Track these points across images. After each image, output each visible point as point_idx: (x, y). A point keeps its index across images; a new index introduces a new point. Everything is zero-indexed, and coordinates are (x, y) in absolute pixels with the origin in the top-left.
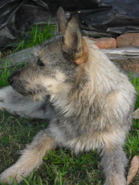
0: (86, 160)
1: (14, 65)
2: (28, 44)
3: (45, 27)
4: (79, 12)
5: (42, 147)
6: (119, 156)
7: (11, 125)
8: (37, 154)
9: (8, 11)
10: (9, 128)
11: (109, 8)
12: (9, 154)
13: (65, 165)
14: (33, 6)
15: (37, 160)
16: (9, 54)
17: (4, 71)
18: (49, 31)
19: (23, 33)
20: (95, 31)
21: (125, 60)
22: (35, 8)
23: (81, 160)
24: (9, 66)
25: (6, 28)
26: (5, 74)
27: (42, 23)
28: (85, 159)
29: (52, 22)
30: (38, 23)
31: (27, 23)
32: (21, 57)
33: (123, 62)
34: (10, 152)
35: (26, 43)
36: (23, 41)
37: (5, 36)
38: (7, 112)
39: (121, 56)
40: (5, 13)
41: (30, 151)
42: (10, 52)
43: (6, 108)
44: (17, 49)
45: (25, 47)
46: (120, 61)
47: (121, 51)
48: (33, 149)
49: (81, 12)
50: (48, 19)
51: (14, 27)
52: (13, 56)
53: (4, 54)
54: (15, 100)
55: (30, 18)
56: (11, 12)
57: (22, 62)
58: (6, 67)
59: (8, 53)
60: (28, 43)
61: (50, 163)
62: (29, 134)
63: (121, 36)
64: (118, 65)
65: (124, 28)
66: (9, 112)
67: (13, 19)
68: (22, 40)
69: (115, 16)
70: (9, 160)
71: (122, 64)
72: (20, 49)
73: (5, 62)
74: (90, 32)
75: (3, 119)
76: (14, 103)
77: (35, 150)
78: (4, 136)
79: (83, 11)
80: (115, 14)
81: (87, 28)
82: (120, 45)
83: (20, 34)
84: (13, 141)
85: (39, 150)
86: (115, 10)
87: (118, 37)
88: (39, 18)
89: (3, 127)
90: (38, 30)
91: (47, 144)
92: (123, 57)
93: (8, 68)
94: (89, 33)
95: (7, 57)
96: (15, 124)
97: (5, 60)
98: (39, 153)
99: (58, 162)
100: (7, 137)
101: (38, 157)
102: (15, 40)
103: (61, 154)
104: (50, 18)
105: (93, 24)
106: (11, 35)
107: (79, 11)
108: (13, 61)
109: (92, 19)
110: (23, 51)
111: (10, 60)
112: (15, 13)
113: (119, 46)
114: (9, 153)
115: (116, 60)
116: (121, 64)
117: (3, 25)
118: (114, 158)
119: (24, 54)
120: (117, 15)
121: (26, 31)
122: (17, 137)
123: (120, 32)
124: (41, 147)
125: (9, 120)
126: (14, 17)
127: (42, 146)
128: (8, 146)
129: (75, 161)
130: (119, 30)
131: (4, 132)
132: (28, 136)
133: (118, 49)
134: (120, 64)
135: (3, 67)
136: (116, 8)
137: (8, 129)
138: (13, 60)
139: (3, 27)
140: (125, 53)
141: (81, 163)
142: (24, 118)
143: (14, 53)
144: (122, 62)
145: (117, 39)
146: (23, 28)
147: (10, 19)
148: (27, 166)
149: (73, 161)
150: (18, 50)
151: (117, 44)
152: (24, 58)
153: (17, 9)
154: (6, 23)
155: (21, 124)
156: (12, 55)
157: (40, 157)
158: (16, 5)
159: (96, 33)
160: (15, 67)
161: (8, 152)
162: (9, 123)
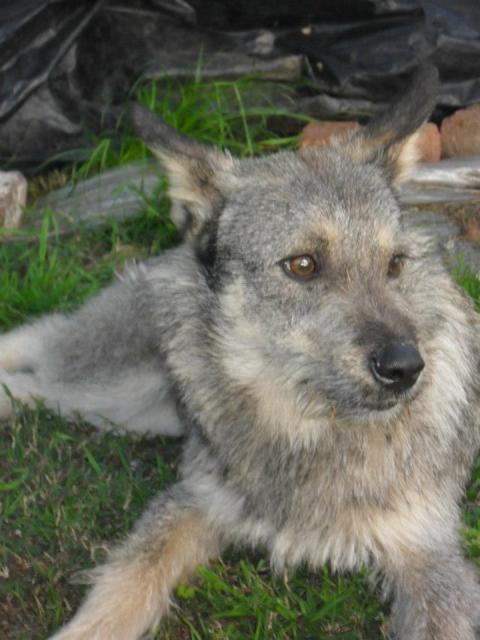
0: (340, 605)
1: (74, 229)
2: (125, 151)
3: (182, 90)
4: (306, 31)
5: (164, 548)
6: (447, 591)
7: (64, 465)
8: (148, 575)
9: (52, 33)
10: (54, 476)
11: (412, 18)
12: (56, 579)
13: (259, 624)
14: (142, 13)
15: (148, 600)
16: (58, 187)
17: (37, 250)
18: (199, 104)
19: (105, 110)
20: (364, 98)
21: (474, 205)
22: (148, 19)
23: (320, 605)
24: (57, 232)
25: (46, 93)
26: (42, 268)
27: (172, 72)
28: (336, 601)
29: (209, 68)
30: (160, 75)
31: (118, 75)
32: (100, 200)
33: (466, 211)
34: (59, 574)
35: (116, 148)
36: (106, 144)
37: (42, 123)
38: (49, 411)
39: (457, 190)
40: (41, 41)
41: (119, 570)
42: (59, 181)
43: (44, 399)
44: (85, 168)
45: (112, 163)
46: (456, 210)
47: (459, 170)
48: (129, 559)
49: (313, 29)
50: (194, 58)
51: (73, 90)
52: (70, 195)
53: (40, 187)
54: (74, 369)
55: (132, 56)
56: (62, 36)
57: (102, 218)
58: (45, 235)
59: (52, 182)
60: (123, 146)
61: (205, 616)
62: (128, 501)
63: (459, 114)
64: (450, 224)
65: (467, 85)
66: (56, 413)
67: (71, 61)
68: (102, 138)
69: (435, 43)
70: (54, 603)
71: (464, 219)
72: (97, 168)
73: (41, 217)
74: (345, 101)
75: (32, 442)
76: (71, 380)
77: (136, 562)
78: (35, 507)
79: (319, 29)
80: (436, 36)
81: (335, 90)
82: (455, 149)
83: (95, 113)
84: (69, 529)
85: (154, 560)
86: (436, 24)
87: (445, 121)
88: (163, 54)
89: (35, 471)
90: (159, 98)
91: (185, 535)
92: (465, 194)
93: (52, 242)
94: (342, 105)
95: (50, 197)
96: (75, 461)
97: (41, 211)
98: (152, 573)
99: (234, 613)
100: (47, 512)
101: (150, 587)
102: (79, 135)
103: (244, 579)
104: (201, 54)
105: (359, 75)
106: (62, 118)
107: (306, 26)
108: (71, 214)
109: (354, 57)
110: (106, 176)
111: (60, 212)
112: (77, 39)
113: (452, 152)
114: (53, 577)
115: (441, 204)
116: (459, 221)
117: (35, 83)
118: (429, 603)
119: (111, 188)
120: (443, 40)
121: (116, 102)
122: (85, 510)
123: (454, 101)
124: (160, 551)
125: (56, 445)
126: (73, 52)
127: (163, 543)
128: (52, 546)
129: (299, 610)
130: (452, 92)
131: (36, 493)
132: (126, 507)
133: (447, 162)
134: (457, 219)
135: (34, 238)
136: (438, 16)
137: (54, 480)
138: (69, 209)
139: (35, 91)
140: (475, 179)
141: (320, 615)
142: (109, 436)
143: (76, 181)
144: (463, 211)
145: (443, 128)
146: (106, 92)
147: (60, 61)
148: (112, 626)
149: (288, 607)
150: (90, 174)
151: (443, 145)
152: (108, 204)
153: (84, 23)
154: (44, 77)
155: (100, 460)
156: (67, 190)
157: (160, 586)
158: (79, 10)
159: (368, 105)
160: (78, 239)
161: (50, 573)
162: (54, 456)
